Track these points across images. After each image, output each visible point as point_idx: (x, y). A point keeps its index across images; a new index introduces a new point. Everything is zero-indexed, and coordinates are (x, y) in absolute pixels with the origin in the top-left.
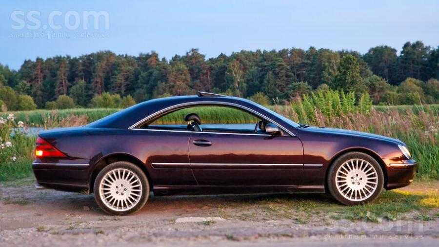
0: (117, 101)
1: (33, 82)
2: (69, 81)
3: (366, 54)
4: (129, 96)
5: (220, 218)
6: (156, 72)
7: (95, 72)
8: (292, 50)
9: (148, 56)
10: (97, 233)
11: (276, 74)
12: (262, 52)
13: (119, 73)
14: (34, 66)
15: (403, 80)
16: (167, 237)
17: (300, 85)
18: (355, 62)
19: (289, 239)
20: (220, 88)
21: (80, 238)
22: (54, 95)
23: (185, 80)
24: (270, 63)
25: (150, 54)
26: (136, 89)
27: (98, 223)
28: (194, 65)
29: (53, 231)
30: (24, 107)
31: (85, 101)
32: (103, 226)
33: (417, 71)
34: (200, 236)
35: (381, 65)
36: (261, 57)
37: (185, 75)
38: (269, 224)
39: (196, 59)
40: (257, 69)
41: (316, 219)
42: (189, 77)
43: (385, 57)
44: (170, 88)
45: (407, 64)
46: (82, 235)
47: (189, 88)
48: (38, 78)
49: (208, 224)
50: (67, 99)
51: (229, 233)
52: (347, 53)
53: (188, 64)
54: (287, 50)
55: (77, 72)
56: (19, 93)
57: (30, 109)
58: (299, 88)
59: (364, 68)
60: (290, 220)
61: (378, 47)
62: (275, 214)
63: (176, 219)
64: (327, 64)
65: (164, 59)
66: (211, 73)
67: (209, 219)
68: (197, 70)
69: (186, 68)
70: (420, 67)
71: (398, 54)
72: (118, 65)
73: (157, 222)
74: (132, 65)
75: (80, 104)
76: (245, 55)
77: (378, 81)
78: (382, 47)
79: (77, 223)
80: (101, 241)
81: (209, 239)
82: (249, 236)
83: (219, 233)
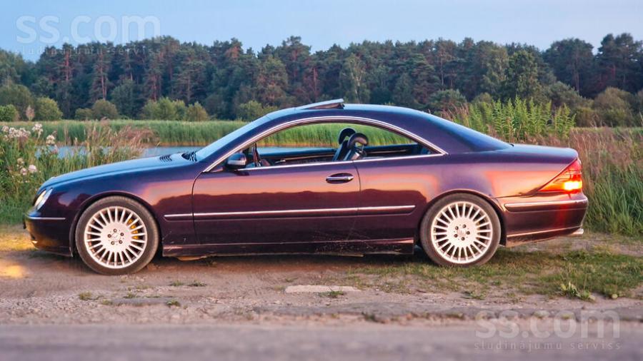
0: (180, 111)
1: (59, 79)
2: (110, 79)
3: (547, 51)
4: (197, 104)
5: (351, 287)
6: (238, 70)
7: (148, 68)
8: (438, 42)
9: (226, 46)
10: (170, 305)
11: (414, 78)
12: (394, 44)
13: (184, 70)
14: (60, 56)
15: (602, 90)
16: (275, 313)
17: (448, 93)
18: (531, 62)
19: (458, 321)
21: (144, 311)
22: (88, 99)
23: (280, 83)
24: (405, 60)
25: (230, 42)
26: (207, 94)
27: (170, 290)
28: (294, 61)
29: (105, 300)
30: (44, 115)
31: (133, 108)
32: (177, 295)
33: (622, 77)
34: (324, 314)
35: (569, 67)
36: (393, 52)
37: (280, 75)
38: (426, 298)
39: (297, 52)
40: (387, 70)
41: (496, 293)
42: (285, 78)
43: (576, 56)
44: (258, 93)
45: (608, 67)
46: (147, 307)
47: (285, 94)
48: (65, 73)
49: (335, 297)
50: (107, 105)
51: (368, 311)
52: (519, 48)
53: (284, 60)
54: (431, 41)
55: (122, 67)
56: (38, 95)
57: (53, 119)
58: (447, 98)
59: (543, 72)
60: (457, 293)
61: (565, 41)
62: (435, 283)
63: (286, 287)
64: (489, 65)
65: (250, 51)
66: (319, 73)
67: (336, 288)
68: (298, 68)
69: (282, 65)
70: (627, 71)
71: (595, 52)
72: (182, 58)
73: (258, 292)
74: (203, 58)
75: (125, 114)
76: (369, 48)
77: (566, 90)
78: (571, 41)
79: (138, 288)
80: (176, 316)
81: (338, 318)
82: (398, 316)
83: (353, 310)
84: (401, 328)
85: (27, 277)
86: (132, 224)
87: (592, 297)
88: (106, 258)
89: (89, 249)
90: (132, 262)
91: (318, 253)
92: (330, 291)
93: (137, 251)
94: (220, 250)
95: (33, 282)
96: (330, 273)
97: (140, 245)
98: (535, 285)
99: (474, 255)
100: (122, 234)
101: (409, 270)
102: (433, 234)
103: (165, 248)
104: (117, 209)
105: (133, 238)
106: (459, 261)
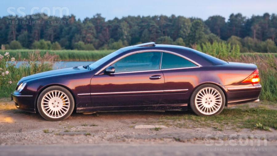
0: (49, 45)
2: (17, 31)
3: (207, 20)
4: (57, 43)
5: (164, 126)
6: (74, 28)
7: (34, 27)
8: (161, 16)
10: (86, 135)
11: (150, 31)
12: (141, 17)
13: (50, 27)
16: (135, 138)
17: (165, 38)
18: (201, 25)
20: (115, 39)
21: (75, 137)
22: (7, 40)
23: (92, 33)
24: (146, 24)
25: (70, 16)
26: (60, 38)
27: (83, 128)
28: (98, 24)
29: (56, 133)
31: (28, 44)
32: (87, 130)
33: (238, 31)
34: (157, 138)
35: (216, 27)
36: (141, 20)
37: (93, 30)
38: (198, 131)
39: (99, 20)
40: (138, 28)
41: (227, 128)
42: (95, 31)
43: (219, 22)
44: (83, 38)
45: (232, 27)
46: (76, 136)
47: (95, 38)
49: (158, 130)
50: (16, 43)
51: (176, 136)
52: (195, 19)
53: (94, 23)
54: (158, 16)
55: (22, 26)
58: (165, 40)
59: (206, 29)
60: (210, 128)
61: (214, 16)
62: (199, 123)
63: (135, 126)
64: (182, 26)
65: (79, 20)
66: (109, 29)
67: (157, 126)
68: (100, 27)
69: (93, 26)
70: (240, 29)
71: (226, 21)
73: (122, 128)
75: (24, 47)
76: (131, 19)
77: (215, 37)
78: (216, 16)
79: (69, 127)
80: (90, 140)
81: (163, 140)
82: (190, 139)
83: (169, 136)
84: (193, 144)
85: (16, 123)
86: (63, 98)
87: (270, 129)
88: (51, 114)
89: (43, 110)
90: (63, 115)
91: (146, 110)
92: (155, 128)
93: (65, 110)
94: (102, 109)
95: (19, 125)
96: (151, 119)
97: (66, 107)
98: (244, 124)
99: (214, 111)
100: (58, 103)
101: (186, 118)
102: (196, 102)
103: (78, 109)
104: (56, 91)
105: (63, 104)
106: (208, 114)
